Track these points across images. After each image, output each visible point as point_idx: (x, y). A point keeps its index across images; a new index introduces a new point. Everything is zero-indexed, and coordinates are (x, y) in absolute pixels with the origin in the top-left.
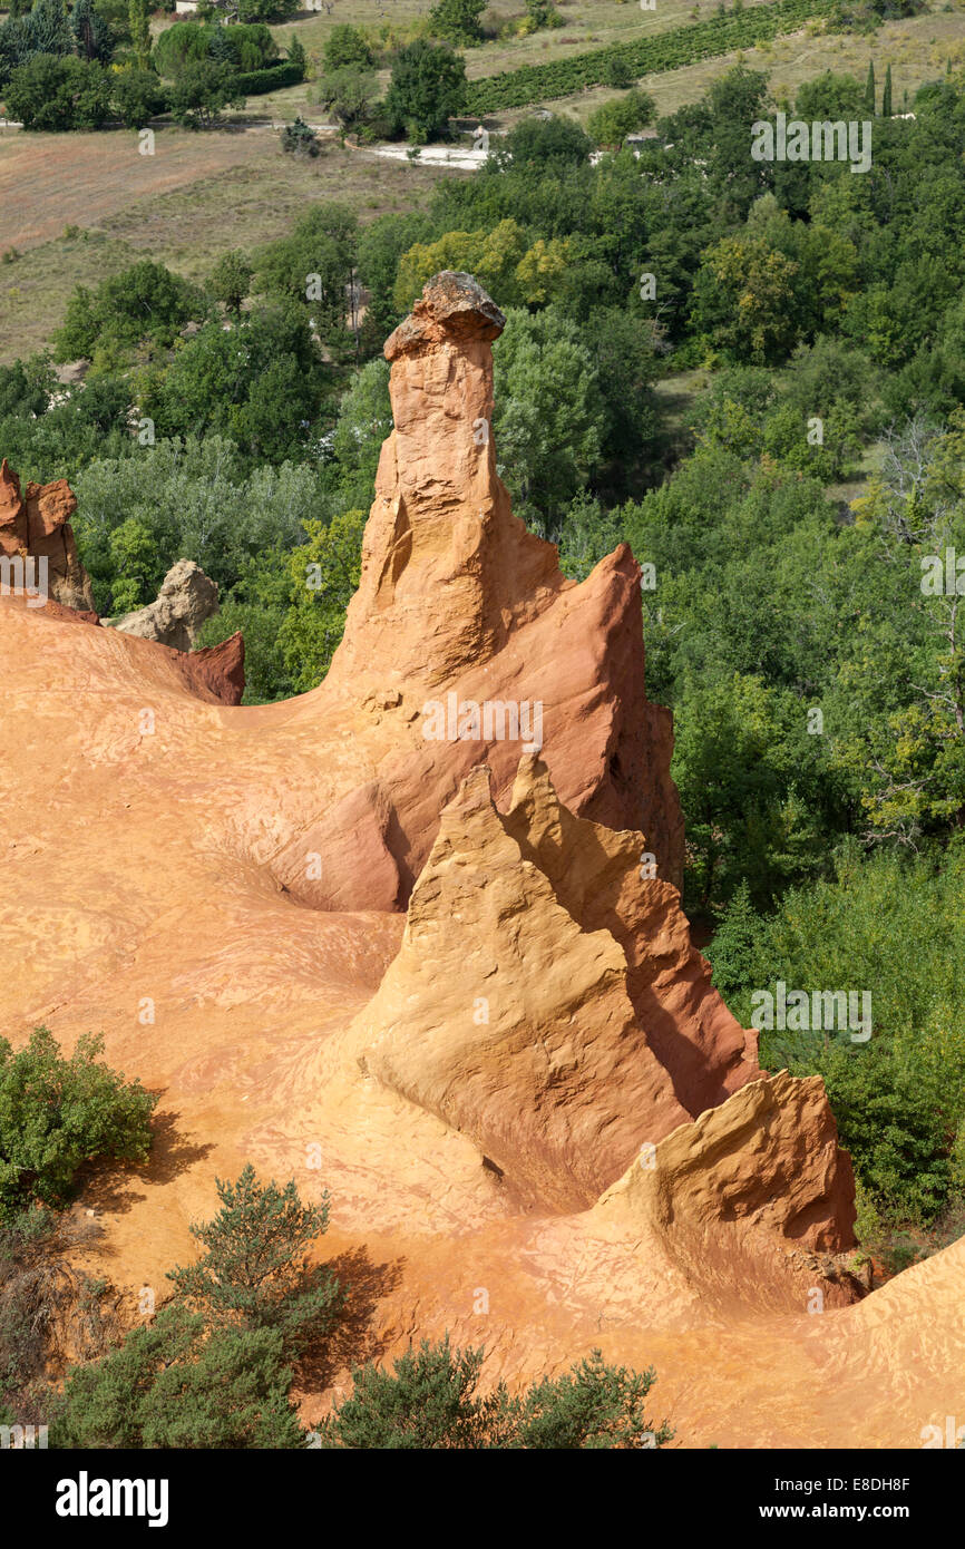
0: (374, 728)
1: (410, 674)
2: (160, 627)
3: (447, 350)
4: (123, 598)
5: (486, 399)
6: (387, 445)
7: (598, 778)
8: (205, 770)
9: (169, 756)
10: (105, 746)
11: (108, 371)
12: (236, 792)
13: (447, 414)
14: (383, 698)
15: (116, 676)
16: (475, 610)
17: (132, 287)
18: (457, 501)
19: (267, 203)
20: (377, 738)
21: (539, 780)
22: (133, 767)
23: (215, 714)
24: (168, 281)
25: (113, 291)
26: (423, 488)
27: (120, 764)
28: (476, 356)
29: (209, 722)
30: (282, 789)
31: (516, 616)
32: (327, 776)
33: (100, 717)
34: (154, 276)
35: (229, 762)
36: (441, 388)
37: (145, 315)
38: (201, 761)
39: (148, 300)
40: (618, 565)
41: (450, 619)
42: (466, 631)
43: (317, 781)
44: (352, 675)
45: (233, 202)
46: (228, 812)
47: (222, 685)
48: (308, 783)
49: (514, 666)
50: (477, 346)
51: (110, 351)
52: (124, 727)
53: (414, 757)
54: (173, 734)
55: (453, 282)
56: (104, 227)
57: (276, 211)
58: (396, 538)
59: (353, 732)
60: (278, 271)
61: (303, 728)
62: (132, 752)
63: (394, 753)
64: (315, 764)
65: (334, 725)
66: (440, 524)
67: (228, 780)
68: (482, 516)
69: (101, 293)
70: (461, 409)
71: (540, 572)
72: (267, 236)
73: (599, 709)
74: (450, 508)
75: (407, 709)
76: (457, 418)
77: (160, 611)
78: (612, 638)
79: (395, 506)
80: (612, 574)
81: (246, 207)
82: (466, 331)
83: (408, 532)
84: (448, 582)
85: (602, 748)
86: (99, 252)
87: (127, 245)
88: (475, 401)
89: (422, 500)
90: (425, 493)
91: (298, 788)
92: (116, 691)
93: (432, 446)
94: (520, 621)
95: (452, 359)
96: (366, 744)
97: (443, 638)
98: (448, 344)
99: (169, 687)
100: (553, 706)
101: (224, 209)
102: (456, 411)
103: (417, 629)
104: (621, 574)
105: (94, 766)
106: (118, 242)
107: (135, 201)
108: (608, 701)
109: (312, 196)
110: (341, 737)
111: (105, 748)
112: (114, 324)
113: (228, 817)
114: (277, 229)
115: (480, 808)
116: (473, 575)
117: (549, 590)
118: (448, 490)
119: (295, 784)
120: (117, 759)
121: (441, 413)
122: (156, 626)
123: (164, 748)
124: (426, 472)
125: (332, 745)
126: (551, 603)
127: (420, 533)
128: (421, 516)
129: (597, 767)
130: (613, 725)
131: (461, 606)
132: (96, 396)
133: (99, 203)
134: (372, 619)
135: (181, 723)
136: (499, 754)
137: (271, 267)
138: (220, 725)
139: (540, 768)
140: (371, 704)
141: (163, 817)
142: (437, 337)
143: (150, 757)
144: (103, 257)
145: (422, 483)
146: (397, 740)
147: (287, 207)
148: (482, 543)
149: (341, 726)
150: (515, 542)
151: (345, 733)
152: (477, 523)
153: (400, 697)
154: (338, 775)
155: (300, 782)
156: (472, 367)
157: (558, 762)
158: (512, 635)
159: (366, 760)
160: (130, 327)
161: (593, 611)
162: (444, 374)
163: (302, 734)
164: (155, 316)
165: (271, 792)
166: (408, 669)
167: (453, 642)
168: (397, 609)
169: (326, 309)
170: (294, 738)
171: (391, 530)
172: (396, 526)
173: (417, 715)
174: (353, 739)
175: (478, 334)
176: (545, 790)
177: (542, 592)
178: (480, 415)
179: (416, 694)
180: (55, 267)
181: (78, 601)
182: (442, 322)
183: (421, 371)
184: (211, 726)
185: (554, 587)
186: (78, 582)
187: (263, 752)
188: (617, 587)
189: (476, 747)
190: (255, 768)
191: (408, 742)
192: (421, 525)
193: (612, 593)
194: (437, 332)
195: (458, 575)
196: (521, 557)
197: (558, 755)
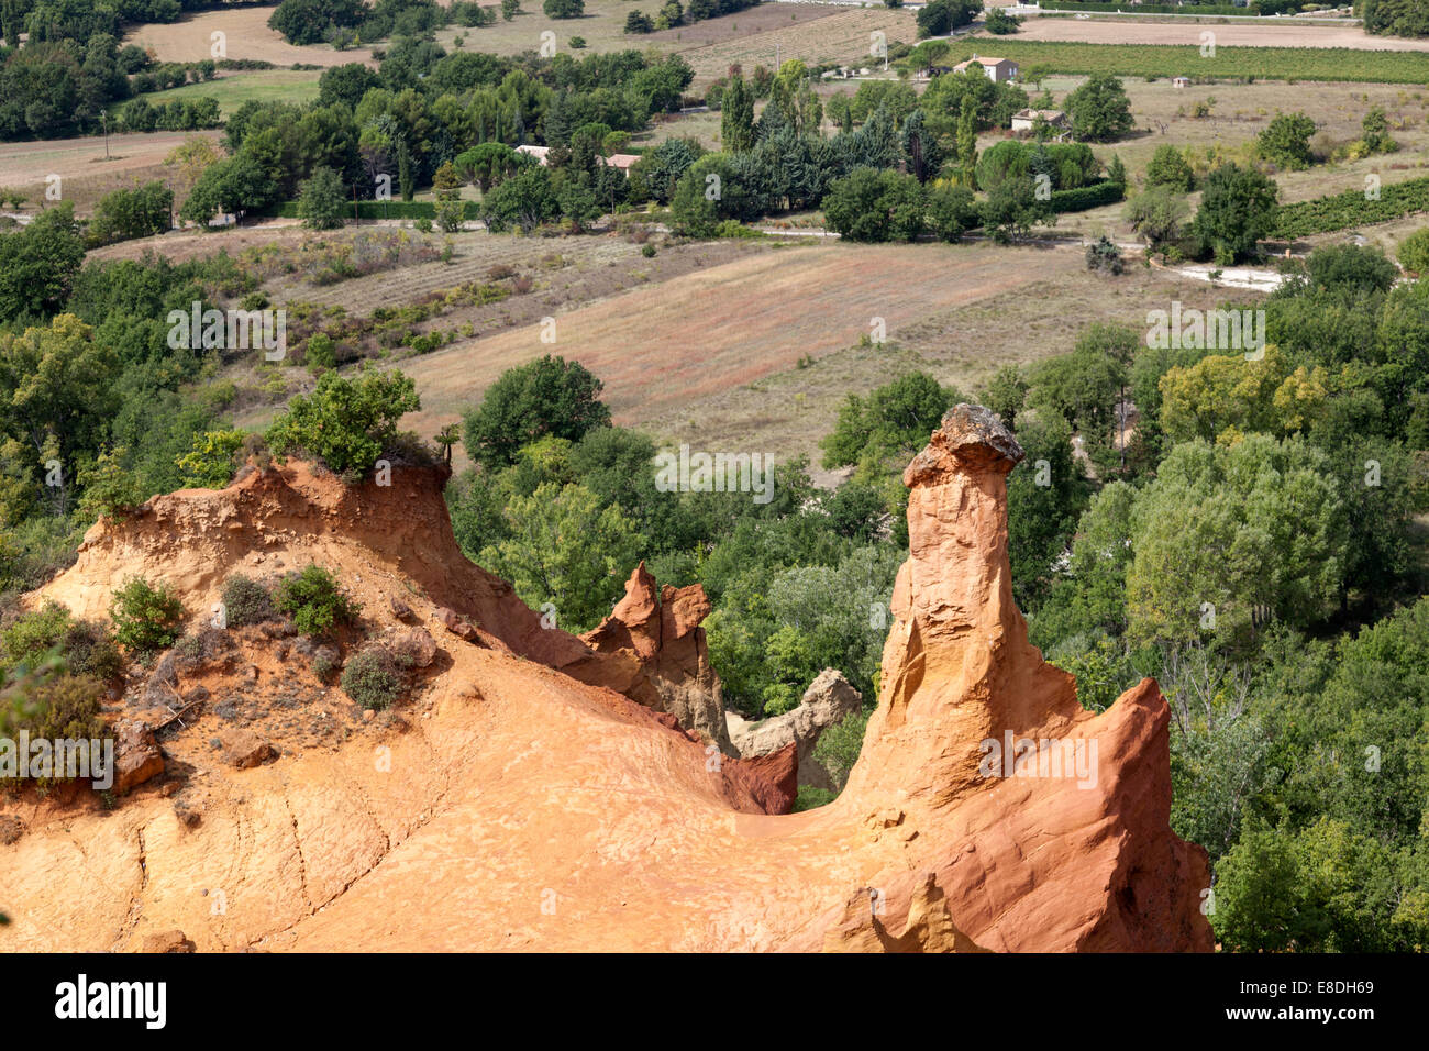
0: (871, 846)
1: (915, 794)
2: (800, 733)
3: (961, 479)
4: (774, 702)
5: (998, 529)
6: (903, 569)
7: (1100, 911)
8: (706, 875)
9: (675, 859)
10: (619, 845)
11: (871, 478)
12: (725, 898)
13: (959, 542)
14: (883, 816)
15: (649, 777)
16: (982, 735)
17: (901, 397)
18: (968, 627)
19: (1063, 319)
20: (873, 855)
21: (934, 905)
22: (640, 867)
23: (731, 820)
24: (937, 393)
25: (882, 400)
26: (936, 612)
27: (629, 863)
28: (989, 487)
29: (723, 828)
30: (769, 898)
32: (815, 889)
33: (621, 816)
34: (923, 387)
35: (730, 867)
36: (953, 516)
37: (913, 425)
38: (705, 865)
39: (915, 410)
40: (1140, 699)
41: (957, 742)
43: (805, 892)
44: (864, 791)
45: (1029, 317)
46: (712, 917)
48: (795, 895)
49: (1021, 794)
50: (989, 477)
51: (875, 459)
52: (641, 827)
53: (905, 878)
54: (686, 838)
55: (967, 415)
56: (899, 336)
57: (1071, 327)
58: (908, 659)
59: (852, 847)
60: (1053, 387)
61: (808, 840)
62: (643, 852)
63: (886, 871)
64: (807, 876)
65: (836, 839)
66: (952, 648)
67: (722, 886)
68: (991, 643)
69: (871, 401)
70: (973, 537)
71: (1056, 702)
72: (1057, 351)
73: (1106, 842)
74: (962, 633)
75: (907, 828)
76: (969, 546)
77: (801, 717)
78: (1127, 773)
79: (909, 628)
80: (1133, 708)
81: (1041, 322)
82: (979, 463)
83: (921, 655)
84: (956, 705)
85: (1106, 882)
86: (891, 361)
87: (918, 355)
88: (987, 531)
89: (934, 623)
90: (938, 617)
91: (786, 899)
92: (644, 792)
93: (945, 572)
95: (964, 489)
96: (861, 861)
97: (948, 761)
98: (961, 474)
99: (701, 792)
100: (1057, 835)
101: (1019, 324)
102: (967, 540)
103: (925, 750)
104: (1145, 708)
105: (604, 863)
106: (910, 352)
107: (934, 313)
108: (1117, 833)
109: (1108, 313)
110: (839, 852)
111: (619, 846)
112: (880, 432)
113: (711, 922)
114: (1063, 344)
115: (861, 928)
116: (981, 700)
117: (1065, 719)
118: (959, 615)
119: (784, 895)
120: (628, 858)
121: (953, 541)
122: (795, 732)
123: (673, 850)
124: (938, 596)
125: (829, 859)
126: (1066, 733)
127: (932, 656)
128: (934, 640)
129: (1099, 900)
130: (1119, 859)
131: (969, 731)
132: (845, 502)
133: (898, 313)
134: (884, 738)
135: (696, 827)
136: (997, 879)
137: (1046, 383)
138: (733, 831)
139: (936, 894)
140: (872, 821)
141: (652, 917)
142: (950, 467)
143: (658, 858)
144: (893, 366)
145: (935, 607)
146: (891, 858)
147: (1082, 323)
148: (990, 670)
149: (843, 840)
150: (1030, 671)
151: (844, 848)
152: (986, 649)
153: (902, 816)
154: (827, 889)
155: (789, 893)
156: (985, 497)
157: (1061, 892)
159: (858, 876)
160: (896, 436)
161: (1108, 743)
162: (956, 502)
163: (805, 846)
164: (921, 426)
165: (758, 900)
166: (914, 789)
167: (959, 765)
168: (907, 730)
169: (1094, 426)
170: (795, 849)
171: (903, 651)
172: (909, 647)
173: (916, 834)
174: (849, 855)
175: (991, 466)
176: (941, 916)
177: (1056, 720)
178: (992, 544)
179: (919, 814)
180: (845, 374)
181: (707, 702)
182: (954, 452)
183: (935, 499)
184: (725, 832)
185: (1071, 717)
186: (708, 684)
187: (763, 861)
188: (1137, 722)
189: (972, 871)
190: (751, 876)
191: (903, 861)
192: (934, 648)
193: (1130, 726)
194: (950, 462)
195: (966, 699)
196: (1035, 685)
197: (1060, 885)
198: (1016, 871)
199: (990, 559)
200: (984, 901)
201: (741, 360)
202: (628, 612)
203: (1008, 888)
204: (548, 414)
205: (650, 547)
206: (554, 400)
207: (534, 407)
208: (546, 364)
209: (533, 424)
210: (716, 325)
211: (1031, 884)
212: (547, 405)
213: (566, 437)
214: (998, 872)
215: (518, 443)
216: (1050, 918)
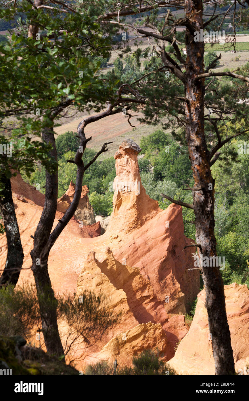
0: (110, 243)
1: (121, 231)
3: (126, 157)
5: (136, 168)
6: (115, 178)
7: (166, 256)
8: (73, 253)
9: (66, 249)
12: (76, 258)
14: (113, 237)
16: (136, 216)
17: (155, 136)
20: (111, 246)
21: (110, 255)
22: (58, 252)
23: (80, 239)
24: (164, 135)
28: (133, 158)
31: (147, 218)
35: (78, 251)
36: (125, 166)
37: (158, 143)
38: (73, 250)
39: (159, 139)
40: (174, 206)
41: (130, 218)
42: (133, 221)
46: (73, 262)
47: (94, 233)
49: (146, 229)
50: (133, 156)
51: (149, 152)
53: (118, 250)
54: (69, 244)
55: (127, 142)
58: (118, 199)
59: (106, 244)
61: (97, 243)
62: (59, 248)
63: (114, 249)
65: (103, 242)
66: (128, 196)
67: (76, 255)
69: (148, 138)
70: (130, 170)
71: (153, 207)
73: (166, 239)
74: (129, 193)
75: (119, 239)
76: (129, 172)
78: (171, 223)
79: (117, 192)
80: (172, 208)
82: (130, 152)
83: (121, 198)
84: (129, 210)
85: (167, 249)
88: (134, 168)
93: (124, 179)
94: (148, 219)
95: (127, 159)
97: (128, 223)
98: (126, 155)
99: (75, 233)
100: (155, 239)
102: (129, 171)
103: (123, 221)
104: (176, 208)
108: (169, 237)
110: (103, 245)
111: (53, 247)
112: (150, 145)
115: (91, 261)
116: (135, 208)
120: (55, 250)
121: (126, 171)
123: (66, 247)
125: (101, 247)
126: (156, 215)
128: (123, 195)
129: (165, 253)
130: (170, 243)
131: (132, 215)
134: (114, 218)
135: (72, 242)
136: (141, 250)
139: (110, 252)
140: (111, 238)
141: (59, 263)
142: (124, 154)
143: (62, 249)
146: (115, 246)
148: (136, 201)
150: (147, 201)
152: (135, 196)
153: (118, 236)
154: (100, 254)
156: (132, 160)
157: (156, 252)
158: (146, 222)
160: (154, 146)
161: (166, 216)
162: (126, 162)
163: (96, 245)
166: (120, 230)
167: (131, 224)
168: (119, 216)
171: (116, 198)
172: (118, 197)
173: (121, 240)
174: (106, 246)
175: (133, 153)
176: (111, 257)
177: (154, 212)
178: (135, 171)
179: (122, 235)
180: (144, 131)
181: (90, 213)
182: (124, 150)
183: (121, 162)
184: (78, 242)
185: (157, 211)
186: (90, 209)
187: (86, 248)
188: (173, 211)
189: (134, 248)
190: (82, 252)
191: (118, 247)
192: (123, 197)
193: (171, 212)
194: (123, 153)
195: (132, 208)
196: (148, 204)
197: (156, 250)
198: (145, 248)
199: (134, 175)
200: (138, 255)
201: (119, 129)
202: (69, 193)
203: (143, 251)
204: (70, 146)
205: (91, 177)
206: (71, 142)
207: (66, 144)
208: (68, 133)
209: (66, 148)
210: (113, 121)
211: (149, 250)
212: (69, 143)
213: (74, 151)
214: (141, 248)
215: (63, 153)
216: (154, 258)
